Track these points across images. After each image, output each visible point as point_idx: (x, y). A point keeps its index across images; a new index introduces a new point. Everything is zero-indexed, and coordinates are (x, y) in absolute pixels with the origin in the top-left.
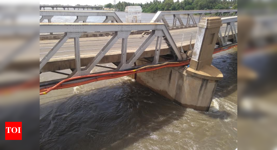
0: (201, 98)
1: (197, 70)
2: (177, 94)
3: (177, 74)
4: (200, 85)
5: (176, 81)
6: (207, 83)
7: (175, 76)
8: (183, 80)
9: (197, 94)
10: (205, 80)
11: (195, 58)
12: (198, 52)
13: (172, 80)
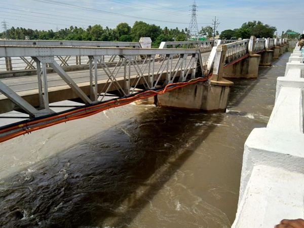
0: (221, 101)
1: (218, 81)
2: (202, 104)
3: (202, 87)
4: (220, 92)
5: (202, 93)
6: (225, 89)
7: (200, 89)
8: (207, 91)
9: (219, 98)
10: (223, 87)
11: (216, 73)
12: (217, 68)
13: (197, 94)
